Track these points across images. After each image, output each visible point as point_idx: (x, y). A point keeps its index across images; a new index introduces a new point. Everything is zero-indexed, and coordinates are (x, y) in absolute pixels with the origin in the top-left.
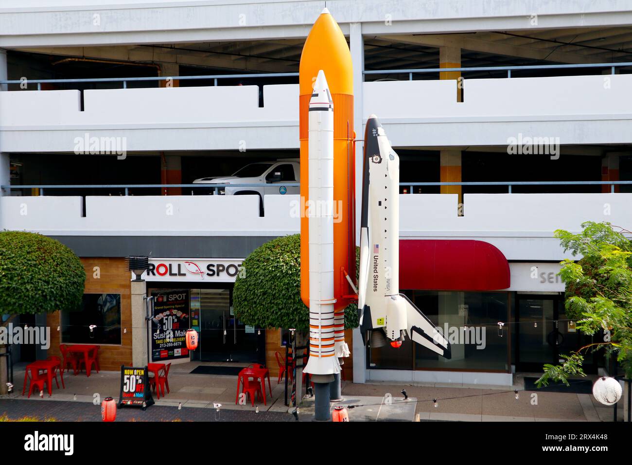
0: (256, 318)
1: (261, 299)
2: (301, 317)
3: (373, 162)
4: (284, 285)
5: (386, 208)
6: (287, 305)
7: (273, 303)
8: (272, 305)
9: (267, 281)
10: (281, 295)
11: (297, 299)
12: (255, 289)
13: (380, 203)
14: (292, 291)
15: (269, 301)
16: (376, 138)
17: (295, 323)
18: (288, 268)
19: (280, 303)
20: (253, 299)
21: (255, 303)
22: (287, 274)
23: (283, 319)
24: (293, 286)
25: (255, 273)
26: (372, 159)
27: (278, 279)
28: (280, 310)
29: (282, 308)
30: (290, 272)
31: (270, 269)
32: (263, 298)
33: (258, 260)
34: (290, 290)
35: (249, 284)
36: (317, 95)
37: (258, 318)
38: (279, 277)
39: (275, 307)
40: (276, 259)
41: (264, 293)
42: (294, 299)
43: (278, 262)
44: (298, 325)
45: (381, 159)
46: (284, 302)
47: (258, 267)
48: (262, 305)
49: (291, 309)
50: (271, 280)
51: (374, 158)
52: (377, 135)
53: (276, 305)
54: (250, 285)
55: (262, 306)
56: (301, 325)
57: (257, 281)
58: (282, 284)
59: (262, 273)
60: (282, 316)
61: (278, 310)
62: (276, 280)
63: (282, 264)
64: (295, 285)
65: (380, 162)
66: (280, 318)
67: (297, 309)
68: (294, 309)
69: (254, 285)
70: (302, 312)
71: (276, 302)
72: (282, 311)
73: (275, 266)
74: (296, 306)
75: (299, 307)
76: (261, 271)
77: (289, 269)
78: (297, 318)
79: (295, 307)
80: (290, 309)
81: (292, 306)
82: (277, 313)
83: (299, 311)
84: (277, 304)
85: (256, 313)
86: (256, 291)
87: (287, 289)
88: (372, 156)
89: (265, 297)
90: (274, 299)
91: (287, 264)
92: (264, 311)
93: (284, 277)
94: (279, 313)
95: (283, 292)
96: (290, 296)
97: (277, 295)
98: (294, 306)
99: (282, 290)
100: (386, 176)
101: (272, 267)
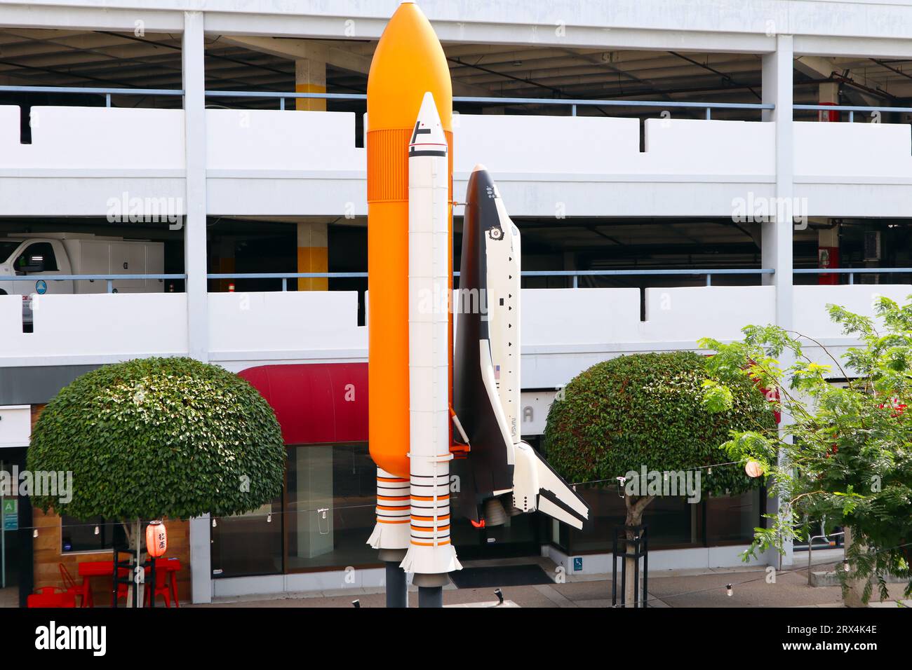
0: (94, 503)
1: (106, 470)
2: (179, 496)
3: (491, 237)
4: (148, 444)
5: (510, 308)
6: (154, 479)
7: (129, 476)
8: (126, 480)
9: (114, 439)
10: (145, 462)
11: (173, 467)
12: (91, 454)
13: (502, 302)
14: (163, 453)
15: (121, 474)
16: (493, 200)
17: (168, 508)
18: (152, 416)
19: (142, 476)
20: (88, 472)
21: (92, 478)
22: (152, 426)
23: (147, 502)
24: (165, 445)
25: (89, 428)
26: (490, 234)
27: (137, 435)
28: (142, 486)
29: (147, 484)
30: (158, 423)
31: (120, 419)
32: (109, 470)
33: (89, 406)
34: (159, 453)
35: (77, 446)
36: (428, 131)
37: (98, 504)
38: (138, 432)
39: (133, 482)
40: (127, 402)
41: (111, 462)
42: (168, 467)
43: (131, 407)
44: (172, 510)
45: (503, 234)
46: (150, 473)
47: (92, 418)
48: (106, 480)
49: (163, 485)
50: (122, 438)
51: (493, 231)
52: (493, 196)
53: (134, 479)
54: (79, 448)
55: (107, 483)
56: (178, 511)
57: (96, 441)
58: (144, 443)
59: (105, 428)
60: (145, 498)
61: (138, 488)
62: (132, 438)
63: (140, 410)
64: (169, 443)
65: (501, 238)
66: (142, 501)
67: (172, 484)
68: (167, 483)
69: (90, 447)
70: (181, 488)
71: (135, 473)
72: (146, 488)
73: (126, 414)
74: (171, 478)
75: (176, 480)
76: (101, 424)
77: (154, 418)
78: (173, 500)
79: (169, 481)
80: (159, 485)
81: (164, 479)
82: (136, 493)
83: (175, 486)
84: (137, 478)
85: (94, 496)
86: (95, 458)
87: (155, 451)
88: (490, 229)
89: (114, 466)
90: (130, 469)
91: (149, 409)
92: (110, 490)
93: (146, 430)
94: (141, 493)
95: (149, 457)
96: (161, 462)
97: (136, 462)
98: (167, 479)
99: (146, 454)
100: (510, 259)
101: (122, 415)
